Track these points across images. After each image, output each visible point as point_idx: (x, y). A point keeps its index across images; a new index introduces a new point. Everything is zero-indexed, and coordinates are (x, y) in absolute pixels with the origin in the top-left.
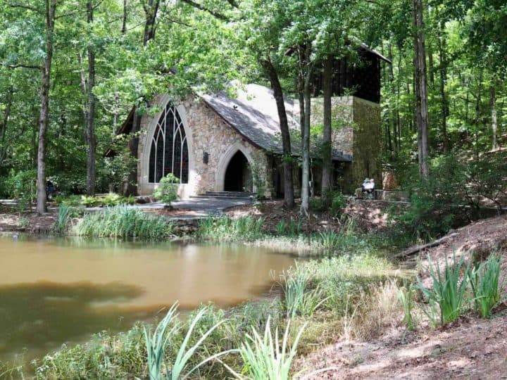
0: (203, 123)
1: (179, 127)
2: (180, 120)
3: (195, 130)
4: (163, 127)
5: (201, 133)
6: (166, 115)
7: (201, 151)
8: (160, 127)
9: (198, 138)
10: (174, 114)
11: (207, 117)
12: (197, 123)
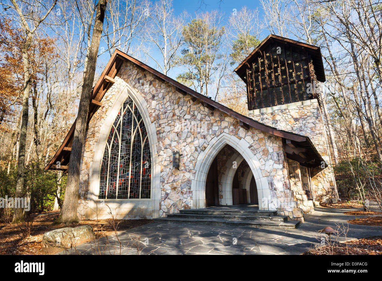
0: (171, 114)
1: (138, 126)
2: (139, 117)
3: (160, 125)
4: (119, 129)
5: (167, 129)
6: (123, 114)
7: (170, 152)
8: (116, 128)
9: (164, 134)
10: (133, 112)
11: (176, 106)
12: (162, 116)
